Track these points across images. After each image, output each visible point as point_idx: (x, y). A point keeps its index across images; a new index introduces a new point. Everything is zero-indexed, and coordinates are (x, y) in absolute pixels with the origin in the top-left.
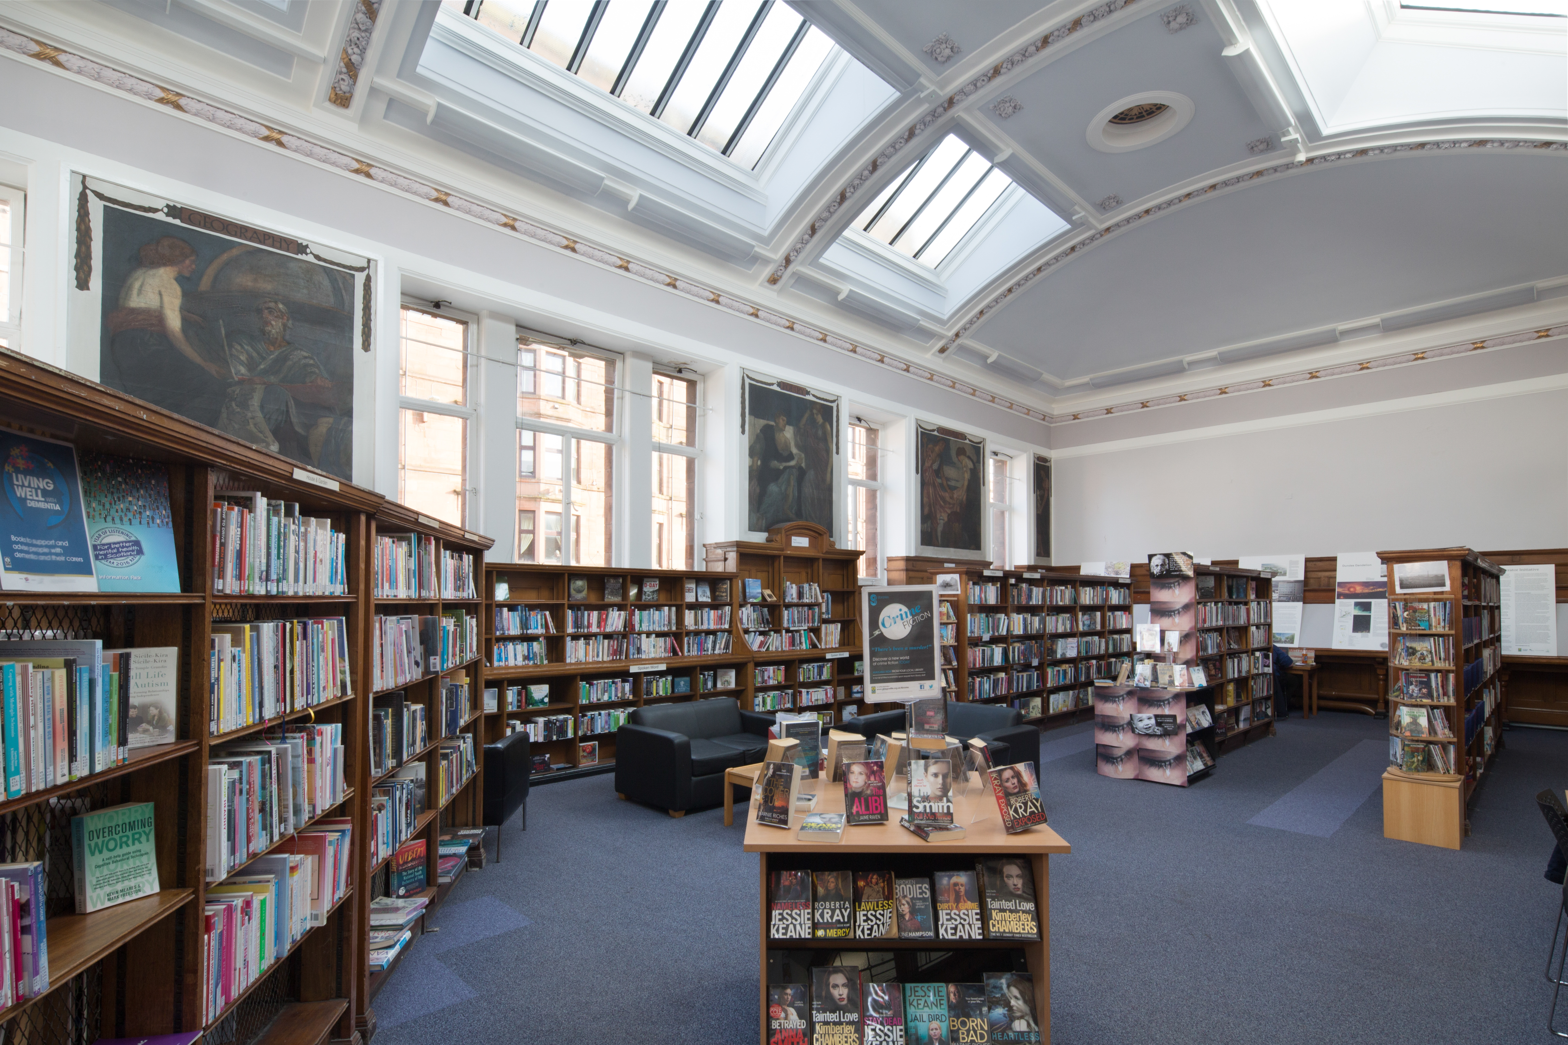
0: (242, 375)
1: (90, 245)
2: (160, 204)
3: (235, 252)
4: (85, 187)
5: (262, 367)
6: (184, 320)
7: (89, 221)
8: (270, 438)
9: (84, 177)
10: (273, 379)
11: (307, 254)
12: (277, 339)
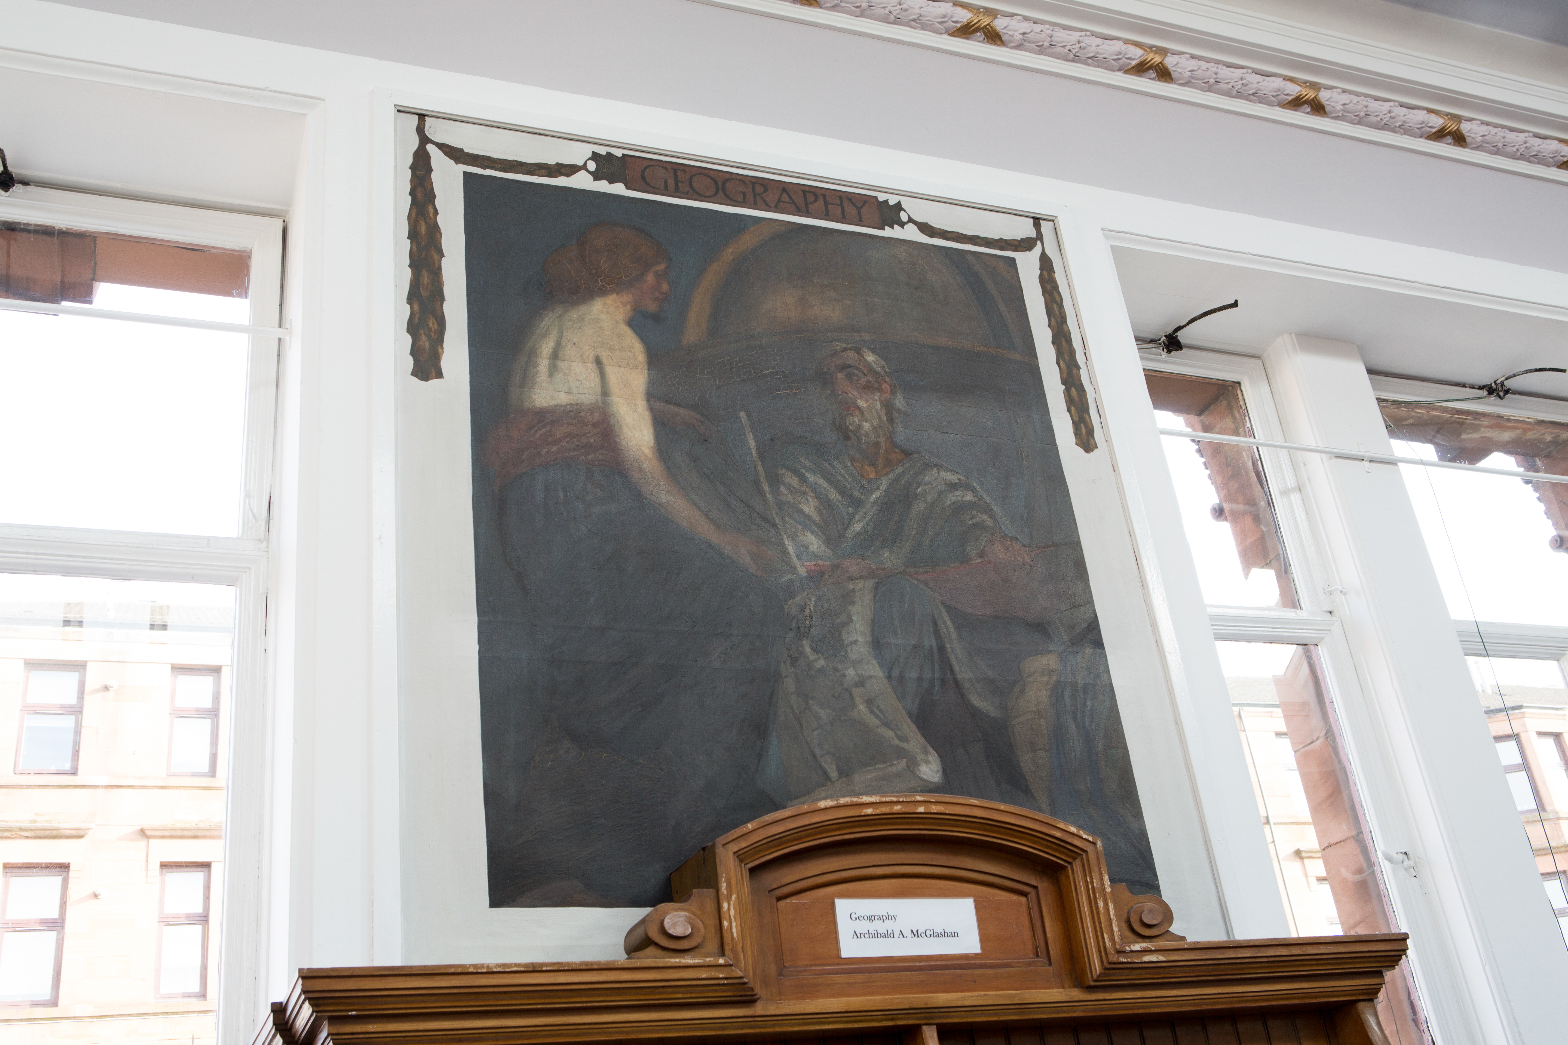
0: (815, 556)
1: (440, 268)
2: (578, 154)
3: (749, 240)
4: (424, 140)
5: (857, 527)
6: (660, 423)
7: (436, 213)
8: (915, 742)
9: (422, 117)
10: (890, 559)
11: (902, 225)
12: (877, 444)
